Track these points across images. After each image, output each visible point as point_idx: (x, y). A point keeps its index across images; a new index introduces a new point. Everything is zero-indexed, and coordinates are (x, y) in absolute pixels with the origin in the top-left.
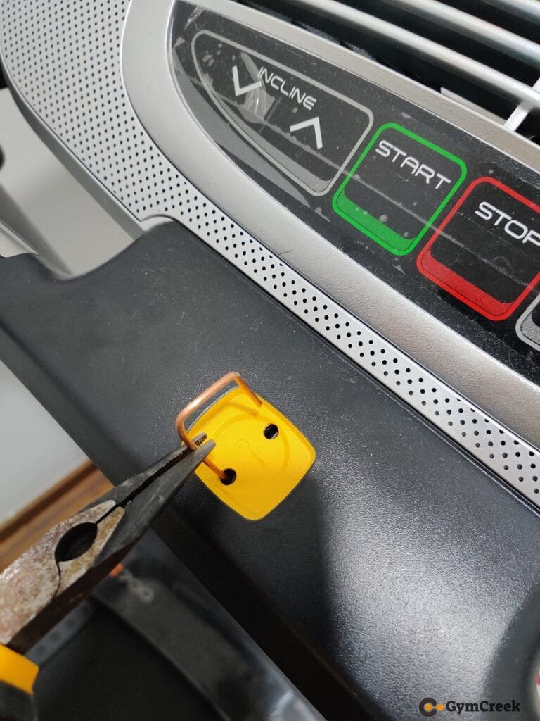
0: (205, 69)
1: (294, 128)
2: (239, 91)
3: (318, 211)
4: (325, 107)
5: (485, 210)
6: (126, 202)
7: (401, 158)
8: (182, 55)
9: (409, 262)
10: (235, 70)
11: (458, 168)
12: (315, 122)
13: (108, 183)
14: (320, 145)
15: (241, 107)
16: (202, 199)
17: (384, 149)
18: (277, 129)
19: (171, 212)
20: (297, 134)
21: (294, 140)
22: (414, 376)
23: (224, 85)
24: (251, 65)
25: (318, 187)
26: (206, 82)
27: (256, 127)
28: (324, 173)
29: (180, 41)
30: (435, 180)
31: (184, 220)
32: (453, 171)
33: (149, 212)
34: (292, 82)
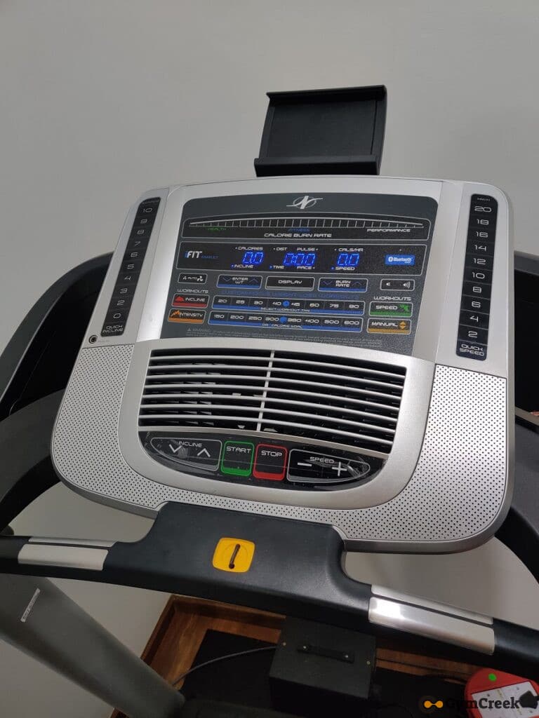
0: (159, 449)
1: (199, 454)
2: (174, 451)
3: (218, 475)
4: (205, 445)
5: (264, 453)
6: (146, 504)
7: (235, 449)
8: (148, 448)
9: (251, 476)
10: (170, 445)
11: (251, 445)
12: (205, 450)
13: (135, 502)
14: (209, 456)
15: (178, 455)
16: (177, 490)
17: (229, 449)
18: (193, 457)
19: (166, 500)
20: (200, 455)
21: (200, 458)
22: (265, 506)
23: (169, 451)
24: (175, 442)
25: (215, 468)
26: (162, 453)
27: (186, 459)
28: (215, 463)
29: (146, 444)
30: (247, 451)
31: (173, 500)
32: (251, 447)
33: (157, 504)
34: (191, 442)
